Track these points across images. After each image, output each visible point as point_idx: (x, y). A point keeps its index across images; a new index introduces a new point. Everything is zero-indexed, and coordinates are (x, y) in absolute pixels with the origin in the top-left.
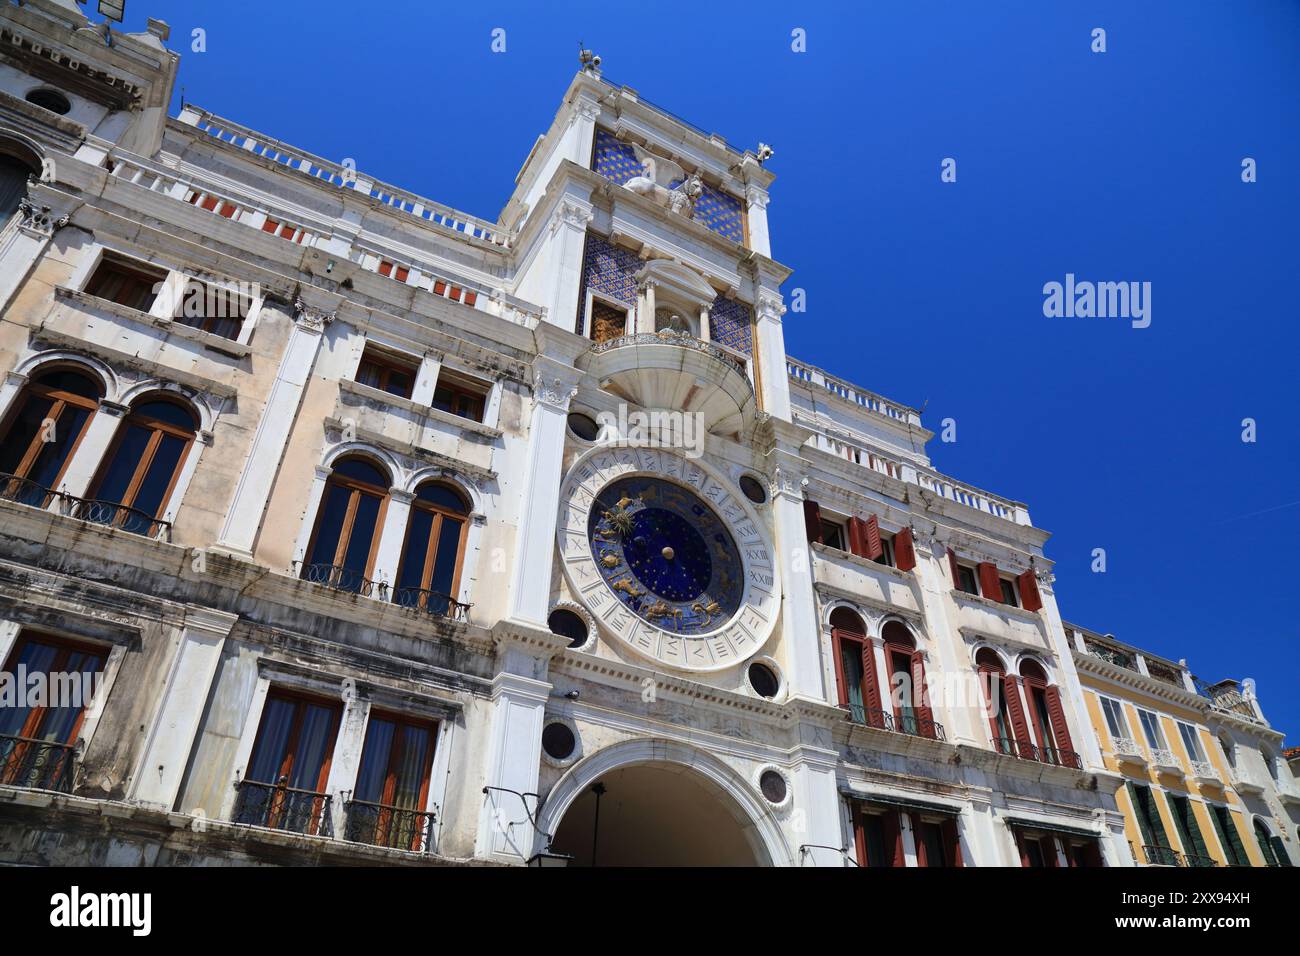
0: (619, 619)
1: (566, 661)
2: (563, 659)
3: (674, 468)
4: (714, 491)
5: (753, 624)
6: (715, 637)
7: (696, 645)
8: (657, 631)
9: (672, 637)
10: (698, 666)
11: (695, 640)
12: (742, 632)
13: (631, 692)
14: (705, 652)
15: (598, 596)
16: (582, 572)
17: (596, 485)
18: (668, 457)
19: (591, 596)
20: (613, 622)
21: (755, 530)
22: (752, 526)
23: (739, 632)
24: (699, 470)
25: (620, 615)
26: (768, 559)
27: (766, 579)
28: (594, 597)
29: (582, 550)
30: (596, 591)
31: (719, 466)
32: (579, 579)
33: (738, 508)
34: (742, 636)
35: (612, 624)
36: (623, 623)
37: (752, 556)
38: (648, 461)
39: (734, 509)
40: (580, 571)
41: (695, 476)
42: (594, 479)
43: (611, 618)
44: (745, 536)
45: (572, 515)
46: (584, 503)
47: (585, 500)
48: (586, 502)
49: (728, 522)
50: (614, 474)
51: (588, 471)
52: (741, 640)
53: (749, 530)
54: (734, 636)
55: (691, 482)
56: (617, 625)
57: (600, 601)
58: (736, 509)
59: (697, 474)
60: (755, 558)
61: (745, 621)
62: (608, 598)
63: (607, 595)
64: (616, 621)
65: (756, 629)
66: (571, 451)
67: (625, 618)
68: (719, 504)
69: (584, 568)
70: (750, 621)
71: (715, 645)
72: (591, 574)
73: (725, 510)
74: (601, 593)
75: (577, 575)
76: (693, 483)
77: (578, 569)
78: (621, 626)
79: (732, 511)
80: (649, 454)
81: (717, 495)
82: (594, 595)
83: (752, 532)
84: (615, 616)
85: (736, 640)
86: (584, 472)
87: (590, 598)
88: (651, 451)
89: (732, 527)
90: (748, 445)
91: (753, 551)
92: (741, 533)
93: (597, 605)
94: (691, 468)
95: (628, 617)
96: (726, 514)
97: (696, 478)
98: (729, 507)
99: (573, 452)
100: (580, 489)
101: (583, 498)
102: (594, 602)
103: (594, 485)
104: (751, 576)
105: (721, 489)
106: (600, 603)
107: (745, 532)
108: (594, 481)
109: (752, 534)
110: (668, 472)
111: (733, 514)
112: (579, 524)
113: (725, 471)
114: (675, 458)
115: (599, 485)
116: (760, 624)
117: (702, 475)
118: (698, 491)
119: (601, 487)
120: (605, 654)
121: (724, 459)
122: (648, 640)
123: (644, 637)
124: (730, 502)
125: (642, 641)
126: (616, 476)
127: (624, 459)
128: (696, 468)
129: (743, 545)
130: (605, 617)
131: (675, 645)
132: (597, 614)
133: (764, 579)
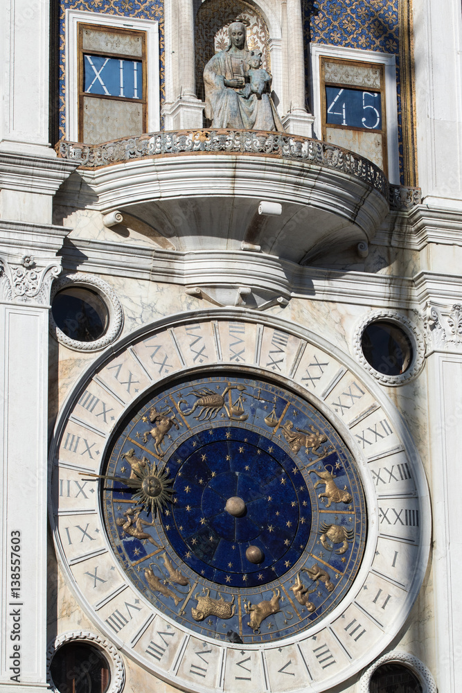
0: (158, 640)
3: (240, 347)
4: (315, 372)
5: (381, 601)
6: (314, 637)
7: (282, 659)
8: (218, 647)
9: (243, 652)
10: (285, 690)
11: (281, 649)
12: (361, 620)
15: (124, 611)
16: (96, 578)
17: (108, 419)
18: (231, 329)
19: (110, 614)
20: (149, 647)
21: (389, 427)
22: (385, 420)
23: (355, 620)
24: (287, 338)
25: (159, 633)
26: (410, 477)
27: (406, 515)
28: (116, 614)
29: (92, 539)
30: (119, 603)
31: (325, 320)
32: (92, 589)
33: (359, 393)
34: (360, 625)
35: (147, 651)
36: (164, 646)
37: (381, 480)
38: (194, 347)
39: (352, 396)
40: (92, 575)
41: (280, 352)
42: (104, 409)
43: (145, 643)
44: (371, 444)
45: (73, 484)
46: (92, 458)
47: (93, 450)
48: (94, 454)
49: (341, 424)
50: (137, 391)
51: (94, 397)
52: (355, 631)
53: (377, 432)
54: (346, 629)
55: (272, 365)
56: (155, 651)
57: (127, 617)
58: (356, 396)
59: (283, 348)
60: (387, 480)
61: (366, 599)
62: (139, 609)
63: (136, 605)
64: (152, 646)
65: (383, 607)
66: (64, 369)
67: (166, 637)
68: (323, 395)
69: (96, 568)
70: (376, 598)
71: (314, 651)
72: (110, 575)
73: (333, 404)
74: (127, 604)
75: (88, 584)
76: (276, 367)
77: (89, 574)
78: (161, 651)
79: (347, 401)
80: (195, 332)
81: (319, 378)
82: (117, 611)
83: (383, 433)
84: (152, 637)
85: (351, 634)
86: (86, 401)
87: (110, 618)
88: (199, 327)
89: (348, 433)
90: (380, 257)
91: (385, 468)
92: (363, 439)
93: (121, 626)
94: (272, 338)
95: (173, 634)
96: (337, 410)
97: (281, 356)
98: (344, 394)
99: (66, 369)
100: (82, 433)
101: (88, 449)
102: (118, 622)
103: (105, 421)
104: (380, 516)
105: (327, 364)
106: (127, 622)
107: (370, 437)
108: (105, 412)
109: (382, 437)
110: (231, 359)
111: (349, 408)
112: (86, 497)
113: (336, 325)
114: (242, 328)
115: (113, 418)
116: (389, 596)
117: (293, 347)
118: (285, 379)
119: (117, 420)
121: (334, 302)
122: (203, 665)
123: (198, 662)
124: (344, 384)
125: (194, 669)
126: (140, 392)
127: (152, 357)
128: (282, 334)
129: (366, 461)
130: (136, 642)
131: (248, 664)
132: (122, 641)
133: (403, 517)
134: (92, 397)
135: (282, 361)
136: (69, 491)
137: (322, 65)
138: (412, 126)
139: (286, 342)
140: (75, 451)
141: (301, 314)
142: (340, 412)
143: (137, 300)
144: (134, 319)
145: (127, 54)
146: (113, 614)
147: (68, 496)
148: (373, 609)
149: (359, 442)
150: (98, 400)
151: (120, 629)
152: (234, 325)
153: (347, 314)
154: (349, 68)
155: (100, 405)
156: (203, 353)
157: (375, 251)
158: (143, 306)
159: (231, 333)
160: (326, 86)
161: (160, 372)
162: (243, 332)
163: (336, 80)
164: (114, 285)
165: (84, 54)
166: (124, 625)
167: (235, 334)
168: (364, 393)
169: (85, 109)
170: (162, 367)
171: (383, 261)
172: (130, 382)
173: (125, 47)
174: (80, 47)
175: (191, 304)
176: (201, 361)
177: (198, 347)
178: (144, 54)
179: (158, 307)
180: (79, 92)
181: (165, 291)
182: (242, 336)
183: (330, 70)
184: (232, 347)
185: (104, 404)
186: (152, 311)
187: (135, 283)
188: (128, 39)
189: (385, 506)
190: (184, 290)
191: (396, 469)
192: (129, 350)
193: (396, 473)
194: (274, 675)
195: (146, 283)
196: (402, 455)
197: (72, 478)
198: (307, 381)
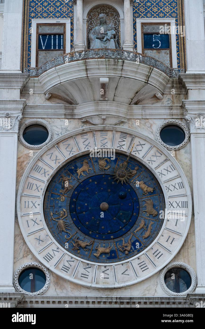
0: (67, 264)
1: (29, 302)
2: (27, 301)
3: (106, 141)
4: (139, 148)
5: (170, 241)
6: (138, 258)
7: (123, 268)
8: (94, 265)
9: (105, 267)
10: (125, 282)
11: (122, 264)
12: (161, 250)
14: (131, 272)
15: (52, 253)
16: (39, 240)
17: (46, 175)
18: (101, 134)
19: (45, 255)
20: (63, 267)
21: (173, 168)
22: (172, 165)
23: (158, 250)
24: (127, 136)
25: (67, 261)
26: (184, 188)
27: (182, 204)
28: (48, 254)
29: (38, 224)
30: (49, 250)
31: (143, 126)
32: (37, 245)
33: (160, 155)
34: (160, 252)
35: (62, 269)
36: (69, 267)
37: (170, 190)
38: (84, 143)
39: (156, 156)
40: (38, 239)
41: (123, 141)
42: (45, 171)
43: (61, 266)
44: (165, 175)
45: (30, 203)
46: (39, 191)
47: (39, 189)
48: (40, 190)
49: (151, 168)
50: (59, 163)
51: (40, 167)
52: (158, 255)
53: (168, 170)
54: (154, 254)
55: (120, 147)
56: (65, 269)
57: (53, 256)
58: (158, 156)
59: (124, 139)
60: (173, 190)
61: (163, 240)
62: (58, 252)
63: (57, 250)
64: (64, 267)
65: (171, 243)
66: (27, 157)
67: (71, 263)
68: (143, 157)
69: (40, 236)
70: (168, 240)
71: (138, 264)
72: (46, 238)
73: (148, 160)
74: (53, 250)
75: (36, 243)
76: (121, 148)
77: (37, 239)
78: (68, 269)
79: (154, 159)
80: (85, 137)
81: (141, 150)
82: (48, 253)
83: (171, 170)
84: (64, 263)
85: (156, 256)
86: (37, 169)
87: (45, 256)
88: (87, 135)
89: (154, 171)
91: (172, 185)
92: (162, 174)
93: (50, 259)
94: (120, 136)
95: (73, 261)
96: (149, 163)
97: (123, 143)
98: (152, 156)
99: (28, 157)
100: (35, 182)
101: (37, 188)
102: (49, 258)
103: (45, 176)
104: (170, 205)
105: (145, 144)
106: (53, 257)
107: (165, 172)
108: (45, 173)
109: (170, 172)
110: (101, 146)
111: (155, 161)
112: (36, 208)
113: (149, 128)
114: (106, 133)
115: (48, 175)
116: (174, 239)
117: (129, 139)
118: (125, 152)
119: (50, 175)
120: (57, 290)
121: (147, 119)
122: (87, 273)
123: (84, 272)
124: (153, 152)
125: (83, 275)
126: (61, 163)
127: (66, 149)
128: (124, 134)
129: (163, 182)
130: (56, 266)
131: (107, 272)
132: (50, 265)
133: (180, 205)
134: (39, 167)
135: (124, 145)
136: (28, 206)
137: (142, 26)
138: (184, 45)
139: (126, 137)
140: (31, 189)
141: (132, 125)
142: (151, 163)
143: (60, 127)
144: (58, 134)
145: (58, 32)
146: (47, 255)
147: (28, 208)
148: (165, 244)
149: (160, 175)
150: (42, 168)
151: (50, 260)
152: (102, 133)
153: (154, 123)
154: (154, 26)
155: (43, 170)
156: (89, 145)
157: (167, 96)
158: (62, 129)
159: (101, 136)
160: (144, 34)
161: (69, 154)
162: (107, 135)
163: (149, 31)
164: (50, 122)
165: (39, 35)
166: (51, 259)
167: (103, 136)
168: (162, 155)
169: (39, 56)
170: (71, 152)
171: (170, 100)
172: (56, 160)
173: (56, 30)
174: (37, 32)
175: (83, 126)
176: (88, 148)
177: (86, 143)
178: (65, 32)
179: (69, 129)
180: (36, 49)
181: (72, 122)
182: (106, 137)
183: (146, 28)
184: (102, 142)
185: (45, 169)
186: (66, 130)
187: (59, 120)
188: (58, 27)
189: (171, 200)
190: (80, 121)
191: (177, 185)
192: (56, 147)
193: (177, 186)
194: (119, 276)
195: (64, 120)
196: (179, 178)
197: (30, 201)
198: (135, 152)
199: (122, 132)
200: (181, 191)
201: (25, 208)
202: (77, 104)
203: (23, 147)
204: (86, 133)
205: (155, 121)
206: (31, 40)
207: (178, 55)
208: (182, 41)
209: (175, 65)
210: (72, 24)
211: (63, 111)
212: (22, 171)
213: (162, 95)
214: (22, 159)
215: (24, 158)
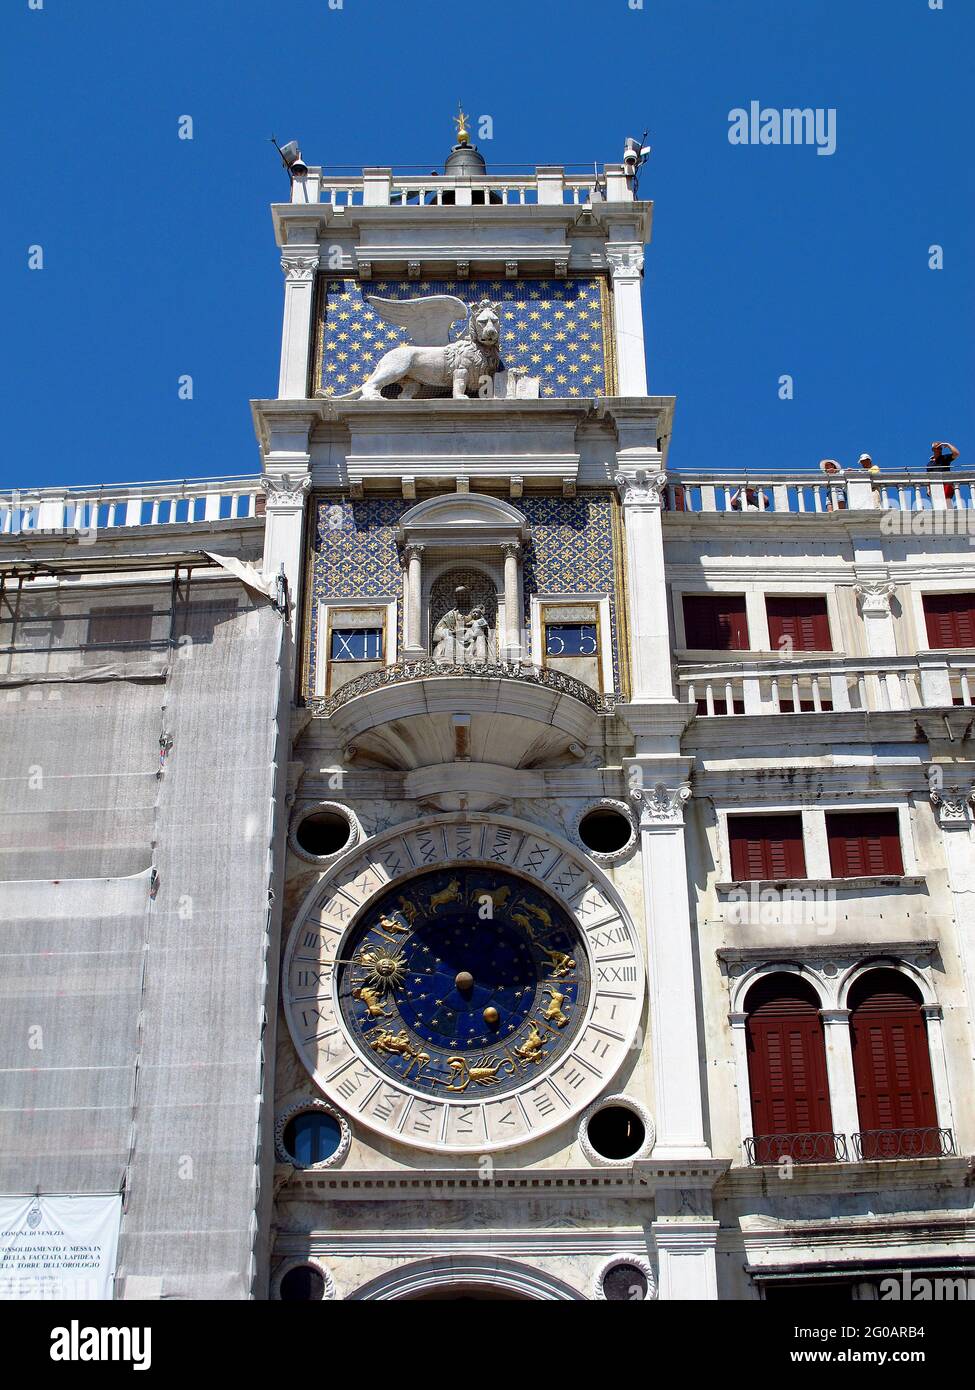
0: (385, 1103)
1: (304, 1185)
2: (299, 1183)
3: (468, 844)
4: (537, 858)
5: (600, 1051)
6: (534, 1088)
7: (500, 1110)
8: (442, 1104)
9: (465, 1107)
10: (504, 1140)
11: (500, 1101)
12: (581, 1069)
13: (404, 1201)
14: (518, 1117)
15: (352, 1080)
16: (328, 1052)
17: (344, 917)
18: (458, 831)
19: (340, 1083)
20: (376, 1109)
21: (607, 898)
22: (603, 892)
23: (574, 1070)
24: (510, 833)
25: (386, 1096)
26: (627, 939)
27: (624, 973)
28: (346, 1083)
29: (326, 1020)
30: (349, 1074)
31: (545, 814)
32: (325, 1063)
33: (578, 872)
34: (579, 1074)
35: (373, 1113)
36: (391, 1108)
37: (600, 943)
38: (424, 850)
39: (571, 875)
40: (325, 1051)
41: (503, 845)
42: (341, 909)
43: (372, 1106)
44: (589, 914)
45: (310, 975)
46: (329, 951)
47: (330, 945)
49: (561, 900)
50: (371, 891)
51: (333, 900)
52: (576, 1081)
53: (596, 903)
54: (565, 1078)
55: (496, 857)
56: (381, 1112)
57: (356, 1085)
58: (575, 875)
59: (506, 841)
60: (605, 944)
61: (584, 1051)
62: (368, 1077)
63: (365, 1073)
64: (379, 1108)
65: (602, 1056)
66: (305, 880)
67: (392, 1100)
68: (543, 877)
69: (329, 1045)
70: (595, 1049)
71: (534, 1101)
72: (344, 1049)
73: (553, 883)
74: (356, 1073)
75: (321, 1059)
76: (499, 858)
77: (323, 1050)
78: (387, 1112)
79: (568, 880)
80: (426, 837)
81: (540, 863)
82: (347, 1080)
83: (602, 904)
84: (379, 1101)
85: (570, 1083)
86: (326, 904)
87: (340, 1087)
88: (429, 833)
90: (597, 756)
91: (603, 934)
92: (582, 911)
93: (350, 1093)
94: (496, 834)
95: (398, 1097)
96: (557, 889)
97: (505, 848)
98: (563, 873)
99: (307, 880)
101: (326, 944)
102: (347, 1090)
103: (341, 919)
104: (599, 975)
105: (547, 850)
106: (356, 1089)
107: (589, 908)
108: (341, 912)
109: (600, 907)
110: (458, 857)
111: (568, 885)
112: (322, 985)
113: (556, 817)
114: (468, 829)
115: (349, 916)
116: (608, 1046)
117: (515, 839)
118: (509, 867)
119: (352, 916)
120: (363, 1158)
121: (553, 798)
122: (427, 1122)
123: (422, 1119)
124: (563, 866)
125: (418, 1126)
126: (374, 892)
127: (386, 862)
128: (505, 831)
129: (585, 929)
130: (364, 1106)
131: (469, 1118)
132: (350, 1106)
133: (621, 974)
135: (505, 852)
136: (306, 981)
137: (542, 610)
138: (627, 647)
139: (509, 836)
140: (314, 947)
141: (522, 811)
142: (560, 890)
143: (373, 817)
144: (370, 833)
145: (368, 626)
146: (344, 1084)
147: (306, 985)
148: (591, 1059)
149: (579, 913)
150: (336, 902)
151: (349, 1096)
152: (460, 828)
153: (567, 806)
154: (567, 609)
155: (337, 906)
156: (433, 853)
158: (377, 821)
159: (458, 835)
160: (547, 628)
161: (393, 873)
162: (470, 833)
163: (555, 620)
164: (352, 807)
165: (334, 631)
166: (353, 1092)
167: (463, 835)
168: (583, 871)
169: (332, 672)
170: (395, 869)
171: (599, 759)
172: (365, 885)
173: (368, 621)
174: (330, 625)
175: (421, 815)
176: (430, 860)
177: (428, 849)
178: (385, 624)
179: (391, 820)
180: (327, 659)
181: (397, 806)
182: (468, 836)
183: (550, 614)
184: (459, 846)
185: (341, 905)
186: (386, 824)
187: (371, 803)
188: (371, 614)
189: (603, 966)
190: (414, 804)
191: (614, 932)
192: (364, 857)
193: (614, 936)
194: (494, 1125)
195: (381, 802)
196: (620, 921)
197: (310, 970)
198: (528, 867)
199: (501, 826)
200: (624, 947)
201: (300, 984)
202: (409, 769)
203: (296, 860)
204: (427, 828)
205: (569, 802)
206: (315, 640)
207: (615, 667)
208: (623, 638)
209: (609, 688)
210: (399, 607)
211: (379, 786)
212: (294, 909)
213: (584, 749)
214: (294, 884)
215: (298, 882)
